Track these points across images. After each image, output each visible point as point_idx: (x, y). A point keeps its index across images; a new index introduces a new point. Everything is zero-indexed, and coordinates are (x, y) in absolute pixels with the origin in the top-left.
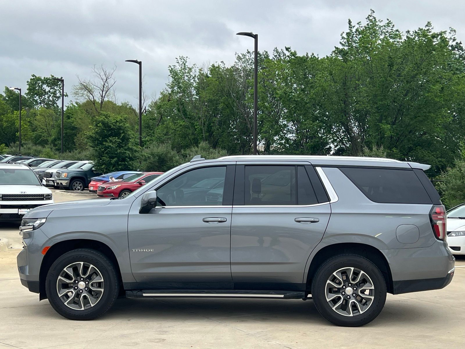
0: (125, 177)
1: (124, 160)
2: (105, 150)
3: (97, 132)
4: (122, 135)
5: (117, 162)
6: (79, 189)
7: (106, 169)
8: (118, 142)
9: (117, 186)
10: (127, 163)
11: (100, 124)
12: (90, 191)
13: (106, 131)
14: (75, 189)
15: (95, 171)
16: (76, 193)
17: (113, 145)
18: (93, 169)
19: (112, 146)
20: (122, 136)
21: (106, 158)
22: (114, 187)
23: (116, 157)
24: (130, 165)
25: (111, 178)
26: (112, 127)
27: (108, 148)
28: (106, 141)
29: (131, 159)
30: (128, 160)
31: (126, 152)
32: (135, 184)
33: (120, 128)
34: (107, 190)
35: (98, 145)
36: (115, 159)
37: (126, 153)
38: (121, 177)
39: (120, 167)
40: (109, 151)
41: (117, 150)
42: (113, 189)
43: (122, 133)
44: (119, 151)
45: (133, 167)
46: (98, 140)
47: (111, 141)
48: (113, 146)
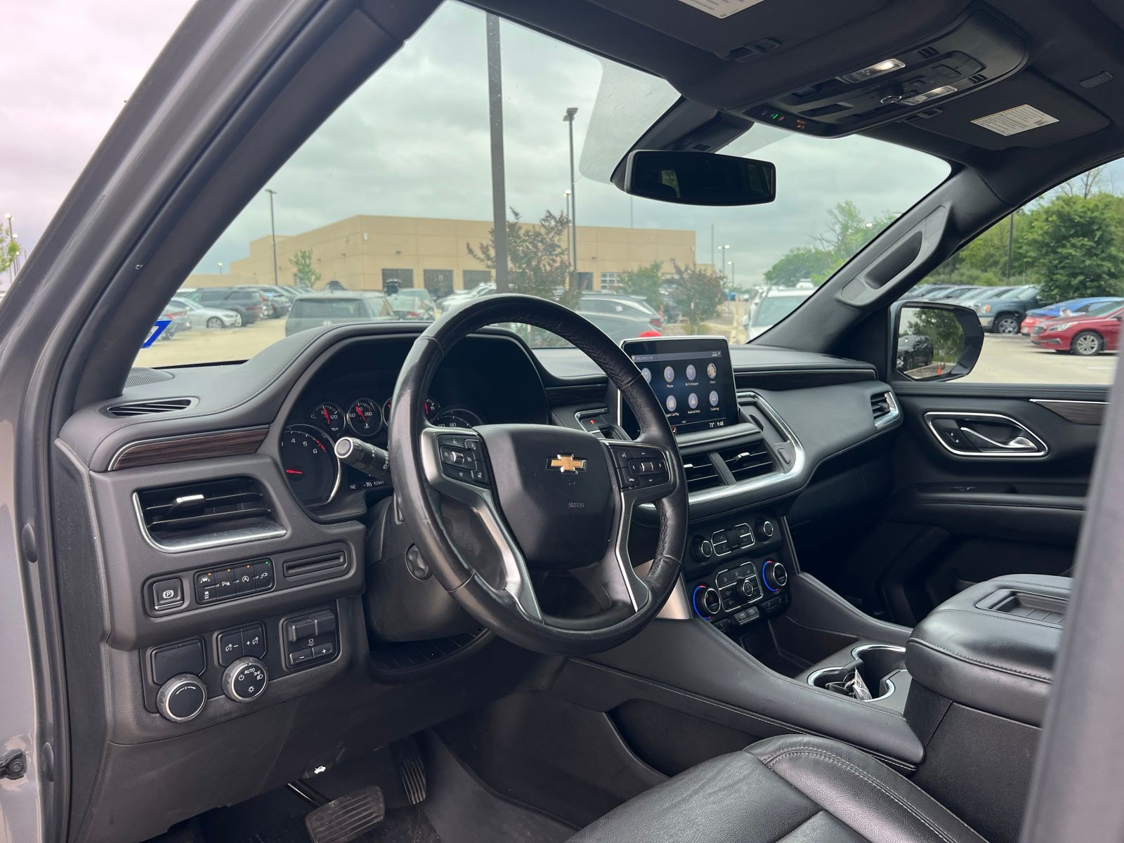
0: (1091, 309)
1: (1098, 277)
2: (1060, 262)
3: (1046, 233)
4: (1098, 234)
5: (1083, 283)
6: (1010, 332)
7: (1061, 296)
8: (1088, 247)
9: (1069, 325)
10: (1103, 283)
11: (1054, 217)
12: (1024, 334)
13: (1063, 230)
14: (1004, 332)
15: (1041, 300)
16: (1004, 337)
17: (1077, 252)
18: (1038, 297)
19: (1074, 253)
20: (1098, 236)
21: (1061, 277)
22: (1062, 327)
23: (1081, 273)
24: (1110, 286)
25: (1064, 311)
26: (1076, 221)
27: (1067, 258)
28: (1064, 246)
29: (1112, 275)
30: (1107, 277)
31: (1103, 263)
32: (1107, 320)
33: (1092, 221)
34: (1048, 332)
35: (1047, 254)
36: (1081, 278)
37: (1102, 265)
38: (1085, 309)
39: (1089, 291)
40: (1068, 263)
41: (1084, 261)
42: (1059, 330)
43: (1098, 230)
44: (1088, 263)
45: (1115, 290)
46: (1047, 245)
47: (1073, 246)
48: (1078, 254)
